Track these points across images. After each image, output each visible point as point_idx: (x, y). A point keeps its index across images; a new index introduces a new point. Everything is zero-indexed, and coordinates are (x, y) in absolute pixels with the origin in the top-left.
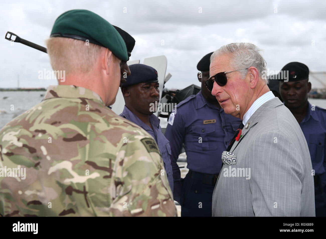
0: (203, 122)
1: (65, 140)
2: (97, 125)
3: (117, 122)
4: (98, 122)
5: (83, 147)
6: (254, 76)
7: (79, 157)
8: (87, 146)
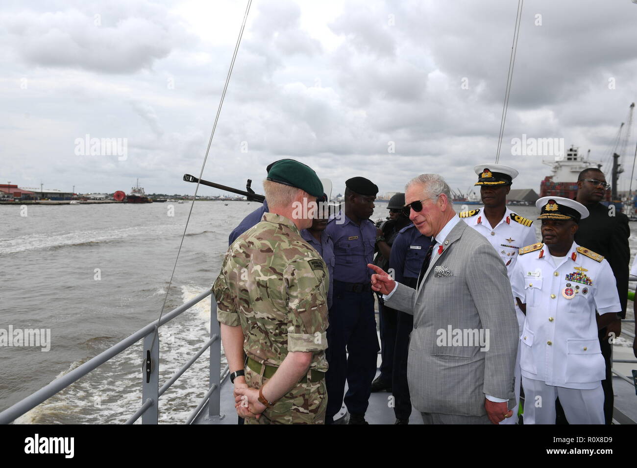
0: (348, 239)
1: (262, 251)
2: (282, 244)
3: (297, 244)
4: (285, 242)
5: (270, 257)
6: (444, 201)
7: (266, 264)
8: (273, 257)
